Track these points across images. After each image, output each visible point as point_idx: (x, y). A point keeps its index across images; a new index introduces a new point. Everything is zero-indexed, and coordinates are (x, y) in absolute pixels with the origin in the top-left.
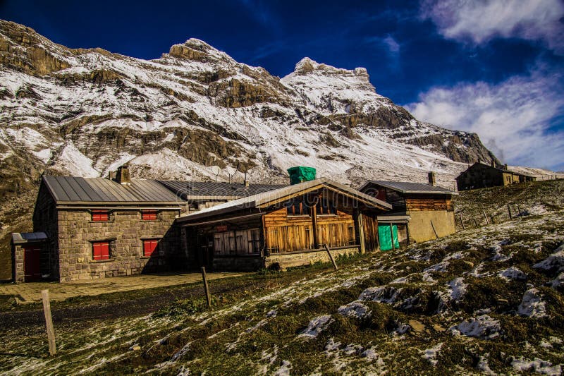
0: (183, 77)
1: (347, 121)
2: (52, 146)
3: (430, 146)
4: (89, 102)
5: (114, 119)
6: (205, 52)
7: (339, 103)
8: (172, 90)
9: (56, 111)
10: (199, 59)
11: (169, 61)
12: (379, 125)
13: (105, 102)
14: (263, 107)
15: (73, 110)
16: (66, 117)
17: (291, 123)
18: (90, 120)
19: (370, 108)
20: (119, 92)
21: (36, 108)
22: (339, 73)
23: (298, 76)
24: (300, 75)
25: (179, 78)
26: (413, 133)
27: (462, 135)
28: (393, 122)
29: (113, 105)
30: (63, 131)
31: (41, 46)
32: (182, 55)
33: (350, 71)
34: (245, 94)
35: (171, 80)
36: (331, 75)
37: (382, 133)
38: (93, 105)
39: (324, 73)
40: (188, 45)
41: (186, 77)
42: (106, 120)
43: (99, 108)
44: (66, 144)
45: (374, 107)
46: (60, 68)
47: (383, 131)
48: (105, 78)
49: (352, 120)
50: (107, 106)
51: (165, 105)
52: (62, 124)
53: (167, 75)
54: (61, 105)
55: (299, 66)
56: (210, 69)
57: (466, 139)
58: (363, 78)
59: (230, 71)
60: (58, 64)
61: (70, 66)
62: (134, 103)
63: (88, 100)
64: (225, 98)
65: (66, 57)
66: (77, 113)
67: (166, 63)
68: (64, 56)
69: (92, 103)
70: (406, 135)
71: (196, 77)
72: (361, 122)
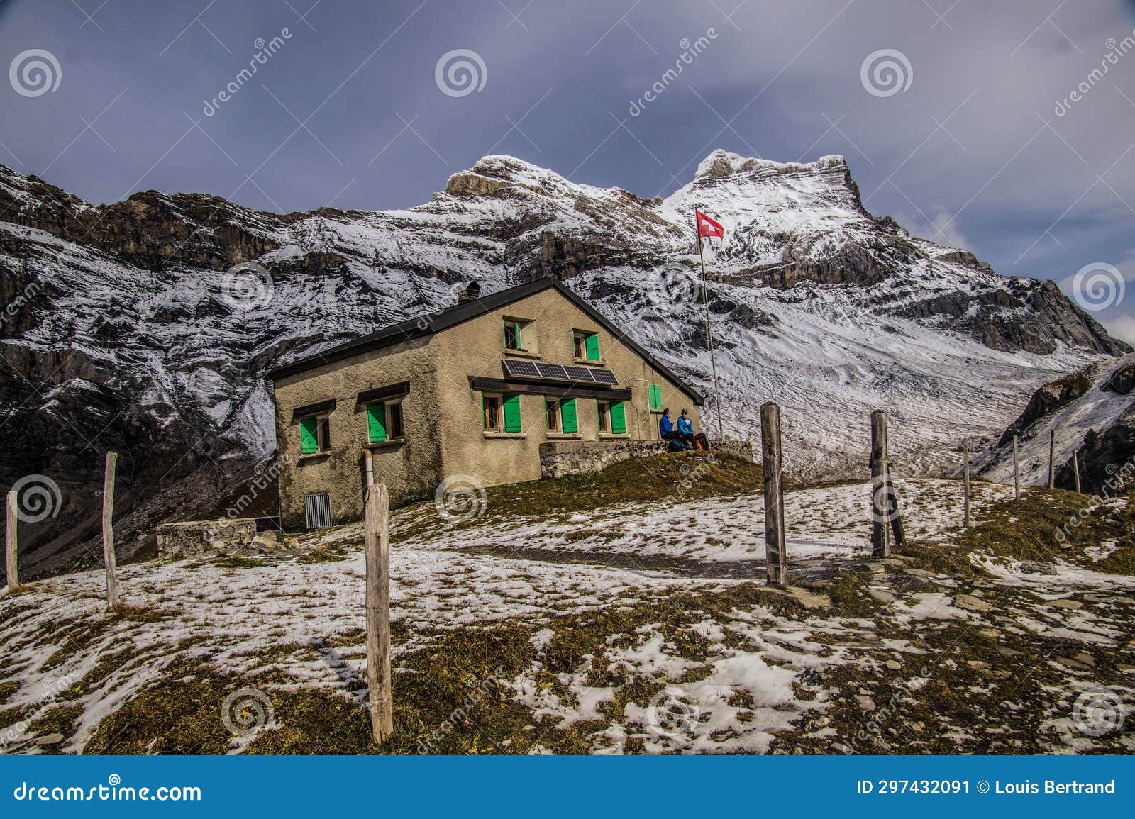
0: (465, 234)
1: (777, 277)
2: (235, 393)
3: (939, 318)
4: (295, 311)
5: (324, 341)
6: (508, 178)
7: (766, 241)
8: (434, 268)
9: (249, 331)
10: (497, 194)
11: (444, 205)
12: (842, 282)
13: (318, 310)
14: (595, 279)
15: (272, 328)
16: (261, 340)
17: (639, 306)
18: (290, 345)
19: (826, 248)
20: (341, 288)
21: (219, 331)
22: (786, 172)
23: (698, 191)
24: (701, 188)
25: (457, 237)
26: (909, 293)
27: (1022, 287)
28: (868, 273)
29: (329, 315)
30: (251, 367)
31: (235, 222)
32: (468, 191)
33: (808, 165)
34: (564, 258)
35: (442, 243)
36: (767, 180)
37: (845, 298)
38: (301, 317)
39: (752, 178)
40: (478, 170)
41: (469, 233)
42: (313, 343)
43: (307, 323)
44: (254, 387)
45: (836, 243)
46: (263, 252)
47: (848, 293)
48: (324, 265)
49: (787, 276)
50: (319, 318)
51: (409, 306)
52: (255, 353)
53: (436, 235)
54: (258, 319)
55: (703, 168)
56: (512, 213)
57: (1029, 293)
58: (835, 175)
59: (543, 214)
60: (259, 245)
61: (277, 245)
62: (361, 307)
63: (295, 308)
64: (530, 268)
65: (273, 231)
66: (276, 333)
67: (438, 211)
68: (270, 229)
69: (299, 314)
70: (893, 297)
71: (487, 231)
72: (805, 277)
